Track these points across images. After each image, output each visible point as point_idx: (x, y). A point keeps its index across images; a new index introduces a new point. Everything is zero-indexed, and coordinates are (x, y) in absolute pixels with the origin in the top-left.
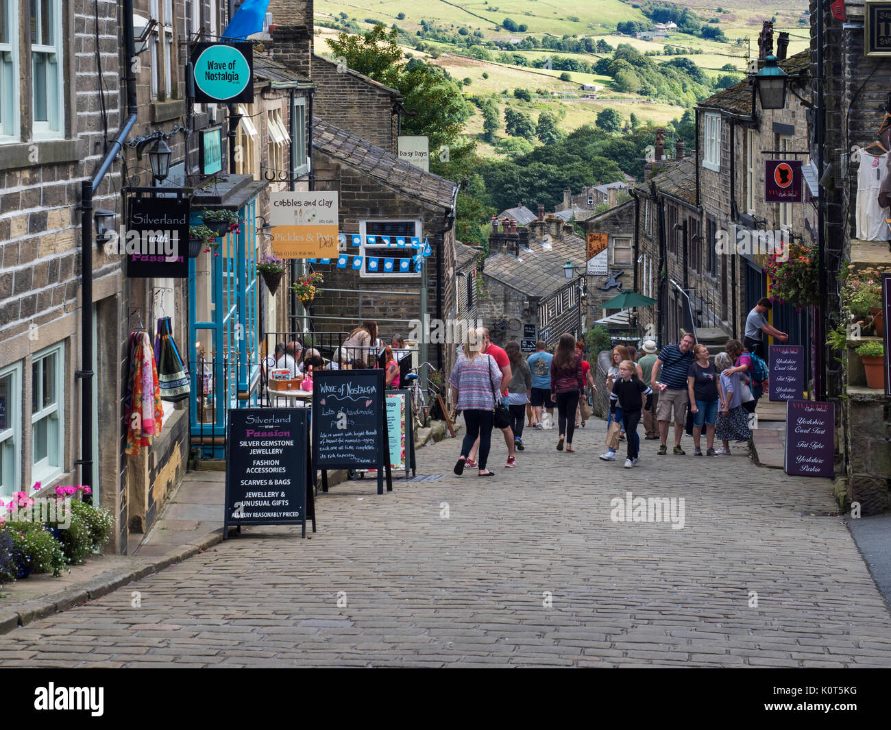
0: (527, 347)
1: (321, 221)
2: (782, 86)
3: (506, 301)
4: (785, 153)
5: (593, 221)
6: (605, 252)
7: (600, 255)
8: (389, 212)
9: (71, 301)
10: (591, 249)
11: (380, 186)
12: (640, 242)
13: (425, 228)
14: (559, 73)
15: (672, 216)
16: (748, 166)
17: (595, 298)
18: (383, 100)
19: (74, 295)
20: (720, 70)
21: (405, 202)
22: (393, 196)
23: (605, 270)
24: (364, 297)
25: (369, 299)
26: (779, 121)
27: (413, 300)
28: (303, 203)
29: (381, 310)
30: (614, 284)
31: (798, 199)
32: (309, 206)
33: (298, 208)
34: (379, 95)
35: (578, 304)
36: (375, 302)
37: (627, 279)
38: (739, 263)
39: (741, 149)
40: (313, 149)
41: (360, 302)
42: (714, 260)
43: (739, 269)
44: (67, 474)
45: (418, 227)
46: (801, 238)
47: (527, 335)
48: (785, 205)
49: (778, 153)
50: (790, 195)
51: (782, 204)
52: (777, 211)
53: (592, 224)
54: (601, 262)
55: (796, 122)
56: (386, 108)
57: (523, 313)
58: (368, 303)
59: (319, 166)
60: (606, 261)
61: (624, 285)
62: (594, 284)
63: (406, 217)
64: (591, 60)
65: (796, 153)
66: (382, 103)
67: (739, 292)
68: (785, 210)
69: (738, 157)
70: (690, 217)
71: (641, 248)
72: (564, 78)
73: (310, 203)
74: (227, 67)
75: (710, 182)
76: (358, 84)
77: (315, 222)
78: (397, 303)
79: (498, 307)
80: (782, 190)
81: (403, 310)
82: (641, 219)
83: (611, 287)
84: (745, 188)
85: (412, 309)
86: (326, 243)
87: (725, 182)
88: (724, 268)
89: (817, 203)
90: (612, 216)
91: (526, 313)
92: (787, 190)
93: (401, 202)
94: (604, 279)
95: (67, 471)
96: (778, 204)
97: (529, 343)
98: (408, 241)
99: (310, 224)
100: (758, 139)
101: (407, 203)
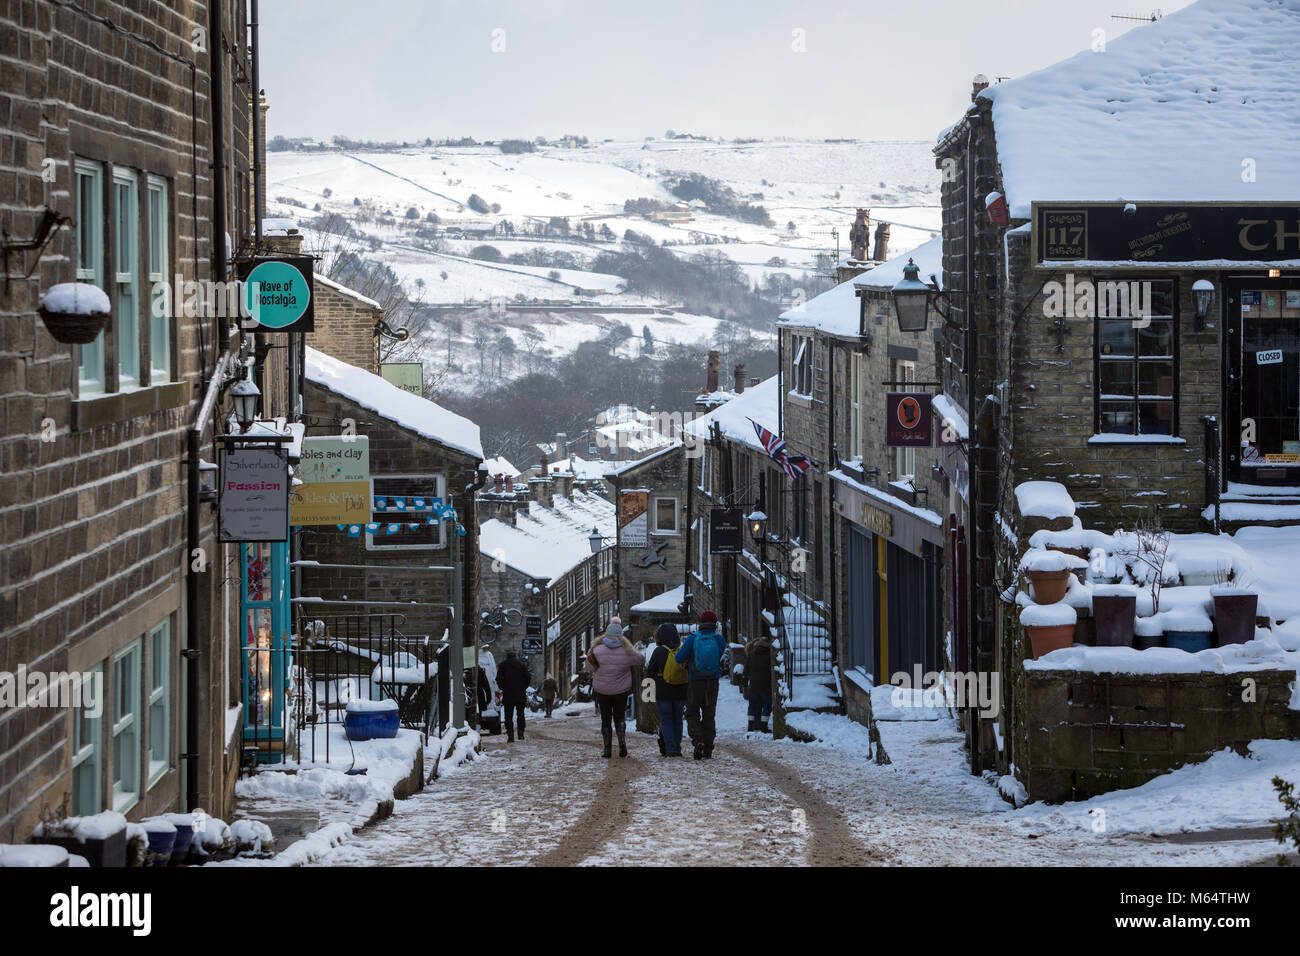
0: (530, 648)
1: (347, 477)
2: (924, 303)
3: (501, 587)
4: (903, 384)
5: (627, 475)
6: (644, 516)
7: (636, 521)
8: (405, 466)
9: (177, 570)
10: (625, 512)
11: (392, 432)
12: (694, 502)
13: (450, 485)
14: (545, 272)
15: (743, 466)
16: (852, 400)
17: (630, 578)
18: (363, 316)
19: (179, 563)
20: (766, 265)
21: (423, 452)
22: (408, 444)
23: (643, 540)
24: (372, 576)
25: (378, 579)
26: (896, 343)
27: (434, 579)
28: (325, 454)
29: (393, 592)
30: (656, 560)
31: (927, 443)
32: (333, 459)
33: (319, 461)
34: (358, 310)
35: (595, 589)
36: (385, 583)
37: (673, 552)
38: (840, 526)
39: (843, 379)
40: (305, 384)
41: (367, 582)
42: (804, 525)
43: (839, 534)
44: (173, 770)
45: (441, 484)
46: (926, 492)
47: (530, 631)
48: (904, 451)
49: (894, 384)
50: (917, 437)
51: (899, 449)
52: (894, 458)
53: (626, 479)
54: (638, 531)
55: (919, 345)
56: (366, 326)
57: (524, 602)
58: (376, 584)
59: (313, 405)
60: (645, 528)
61: (668, 559)
62: (629, 559)
63: (425, 471)
64: (591, 253)
65: (924, 384)
66: (362, 321)
67: (840, 564)
68: (904, 457)
69: (838, 389)
70: (769, 468)
71: (695, 510)
72: (554, 278)
73: (334, 454)
74: (282, 289)
75: (799, 422)
76: (329, 295)
77: (341, 478)
78: (413, 584)
79: (491, 594)
80: (907, 432)
81: (421, 592)
82: (695, 471)
83: (652, 563)
84: (849, 428)
85: (433, 592)
86: (354, 505)
87: (820, 422)
88: (819, 534)
89: (967, 447)
90: (652, 468)
91: (529, 601)
92: (913, 432)
93: (418, 451)
94: (642, 554)
95: (172, 765)
96: (895, 450)
97: (532, 642)
98: (428, 503)
99: (334, 480)
100: (866, 365)
101: (426, 453)
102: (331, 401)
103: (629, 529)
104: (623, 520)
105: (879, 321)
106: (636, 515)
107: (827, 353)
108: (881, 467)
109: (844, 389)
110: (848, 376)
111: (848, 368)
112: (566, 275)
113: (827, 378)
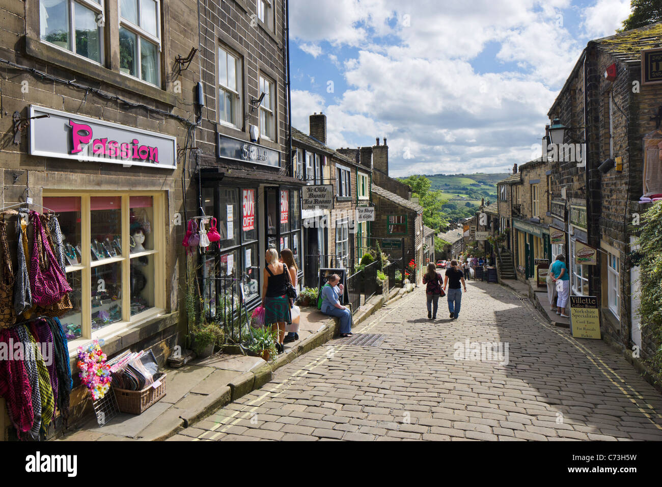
14: (457, 195)
23: (468, 235)
26: (532, 180)
39: (515, 193)
46: (544, 219)
55: (541, 178)
87: (509, 205)
100: (522, 188)
101: (402, 210)
102: (378, 196)
103: (466, 233)
104: (464, 232)
105: (526, 175)
106: (467, 230)
107: (510, 188)
108: (527, 214)
109: (515, 196)
110: (517, 192)
111: (516, 190)
112: (460, 195)
113: (510, 194)
